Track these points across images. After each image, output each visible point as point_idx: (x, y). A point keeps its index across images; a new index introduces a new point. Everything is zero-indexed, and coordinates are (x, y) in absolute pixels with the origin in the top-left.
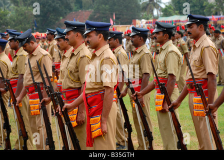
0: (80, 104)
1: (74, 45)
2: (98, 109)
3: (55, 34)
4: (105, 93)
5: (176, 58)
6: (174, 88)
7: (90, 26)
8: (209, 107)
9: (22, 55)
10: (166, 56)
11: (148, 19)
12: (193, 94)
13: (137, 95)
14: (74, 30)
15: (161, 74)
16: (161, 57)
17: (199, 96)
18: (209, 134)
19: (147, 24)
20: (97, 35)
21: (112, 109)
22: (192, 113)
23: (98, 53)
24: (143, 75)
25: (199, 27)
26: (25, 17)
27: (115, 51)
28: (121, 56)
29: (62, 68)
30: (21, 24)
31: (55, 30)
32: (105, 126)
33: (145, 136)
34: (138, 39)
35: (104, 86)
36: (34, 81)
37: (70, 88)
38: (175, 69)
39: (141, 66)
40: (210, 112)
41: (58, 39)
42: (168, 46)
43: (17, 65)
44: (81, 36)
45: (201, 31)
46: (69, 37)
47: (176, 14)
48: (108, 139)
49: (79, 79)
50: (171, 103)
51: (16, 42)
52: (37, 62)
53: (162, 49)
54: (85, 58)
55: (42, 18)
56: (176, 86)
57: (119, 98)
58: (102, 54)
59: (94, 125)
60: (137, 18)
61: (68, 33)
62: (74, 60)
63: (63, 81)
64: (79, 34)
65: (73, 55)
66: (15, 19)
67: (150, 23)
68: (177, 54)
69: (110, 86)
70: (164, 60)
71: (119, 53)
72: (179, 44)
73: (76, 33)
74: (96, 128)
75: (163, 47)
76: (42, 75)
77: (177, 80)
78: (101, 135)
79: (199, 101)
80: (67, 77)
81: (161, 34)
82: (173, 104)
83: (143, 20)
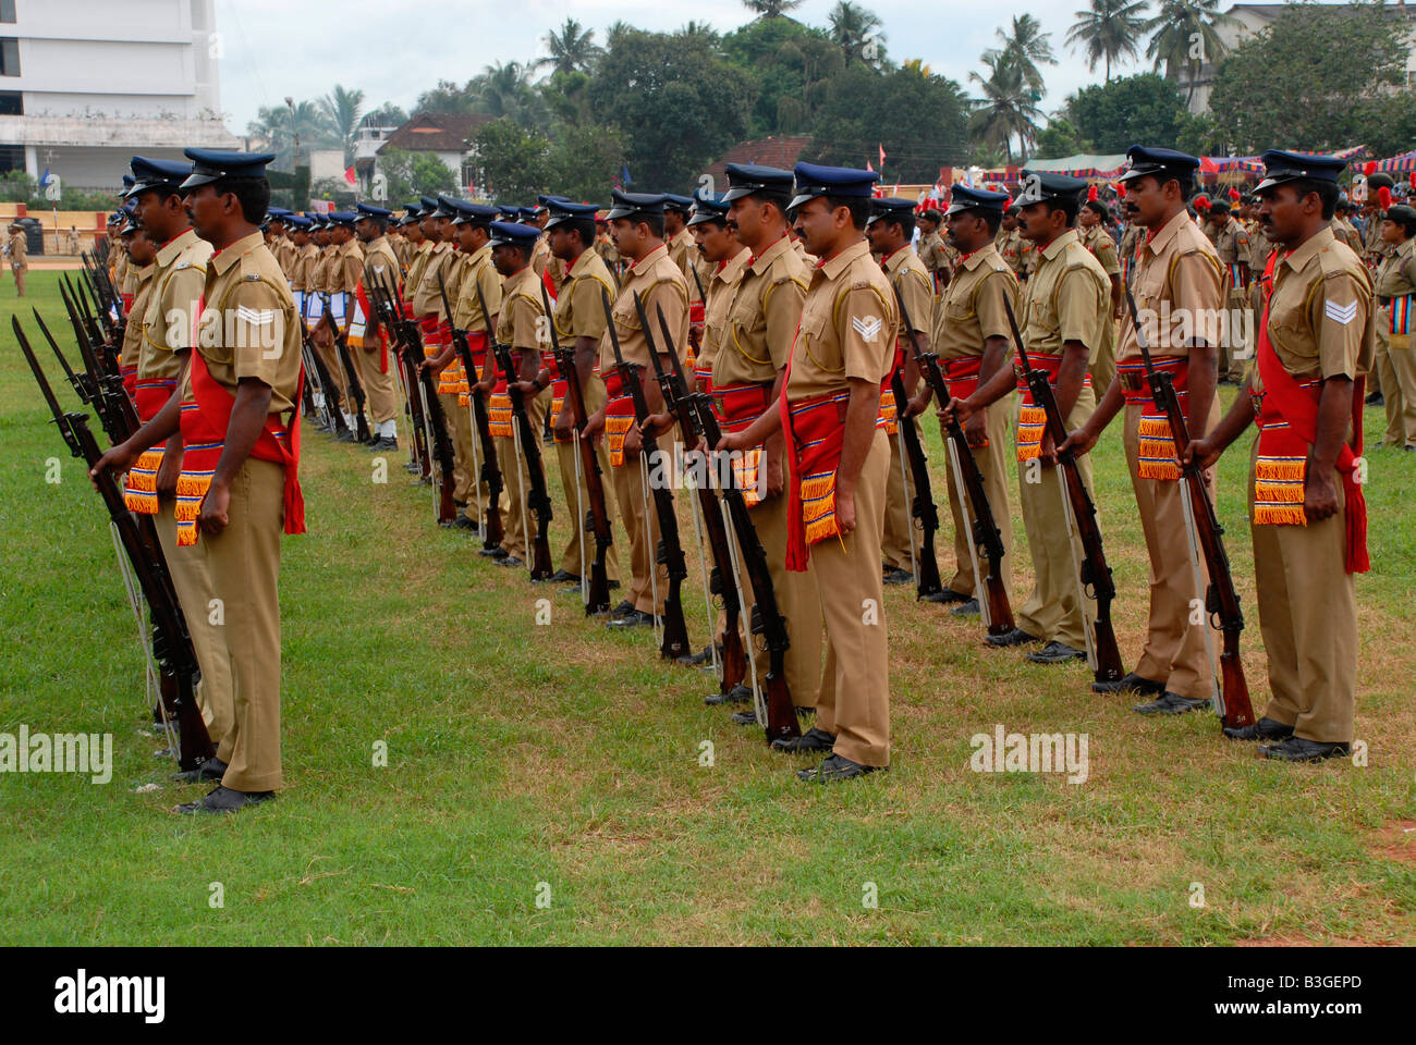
0: (770, 434)
1: (757, 242)
2: (824, 454)
3: (691, 209)
4: (852, 399)
5: (1091, 287)
6: (1081, 386)
7: (807, 181)
8: (1195, 448)
9: (590, 277)
10: (1060, 283)
11: (990, 165)
12: (1140, 408)
13: (956, 410)
14: (757, 195)
15: (1039, 341)
16: (1041, 286)
17: (1160, 412)
18: (1190, 537)
19: (988, 183)
20: (831, 211)
21: (871, 453)
22: (1134, 468)
23: (831, 270)
24: (985, 342)
25: (1165, 189)
26: (597, 159)
27: (890, 263)
28: (909, 281)
29: (709, 319)
30: (582, 180)
31: (690, 199)
32: (848, 507)
33: (977, 542)
34: (971, 224)
35: (849, 378)
36: (619, 358)
37: (739, 382)
38: (1087, 324)
39: (980, 313)
40: (1195, 466)
41: (700, 227)
42: (1064, 250)
43: (570, 308)
44: (779, 216)
45: (1173, 198)
46: (739, 216)
47: (1085, 151)
48: (859, 549)
49: (766, 354)
50: (1065, 437)
51: (570, 236)
52: (637, 299)
53: (1043, 260)
54: (788, 286)
55: (646, 161)
56: (1087, 381)
57: (900, 418)
58: (846, 272)
59: (814, 504)
60: (955, 164)
61: (736, 203)
62: (751, 292)
63: (715, 359)
64: (773, 208)
65: (749, 275)
66: (566, 163)
67: (997, 177)
68: (1094, 276)
69: (868, 378)
70: (1052, 297)
71: (902, 270)
72: (1092, 244)
73: (763, 205)
74: (821, 511)
75: (1050, 253)
76: (649, 342)
77: (1092, 361)
78: (835, 536)
79: (1159, 431)
80: (730, 346)
81: (1042, 212)
82: (1073, 439)
83: (974, 169)
